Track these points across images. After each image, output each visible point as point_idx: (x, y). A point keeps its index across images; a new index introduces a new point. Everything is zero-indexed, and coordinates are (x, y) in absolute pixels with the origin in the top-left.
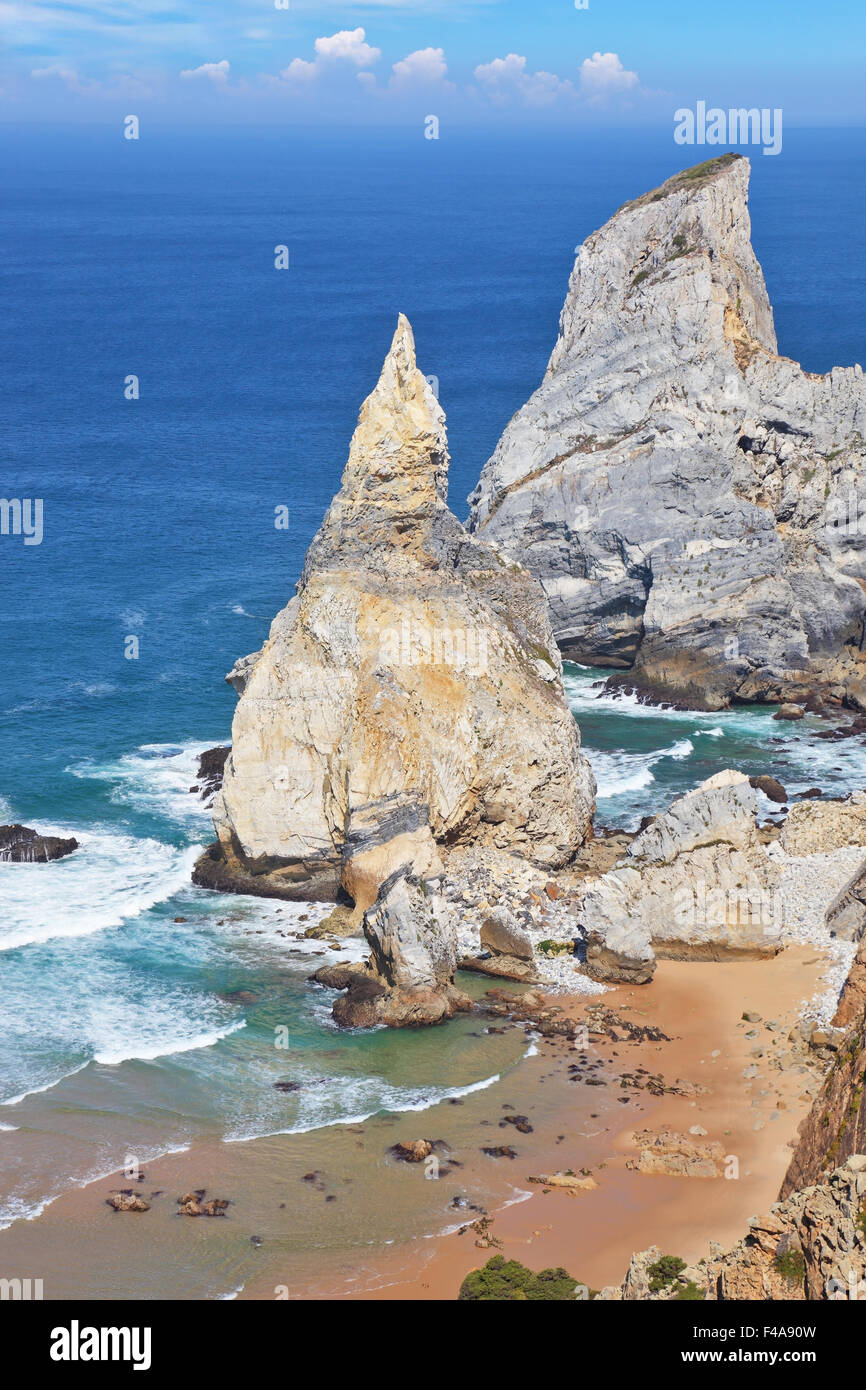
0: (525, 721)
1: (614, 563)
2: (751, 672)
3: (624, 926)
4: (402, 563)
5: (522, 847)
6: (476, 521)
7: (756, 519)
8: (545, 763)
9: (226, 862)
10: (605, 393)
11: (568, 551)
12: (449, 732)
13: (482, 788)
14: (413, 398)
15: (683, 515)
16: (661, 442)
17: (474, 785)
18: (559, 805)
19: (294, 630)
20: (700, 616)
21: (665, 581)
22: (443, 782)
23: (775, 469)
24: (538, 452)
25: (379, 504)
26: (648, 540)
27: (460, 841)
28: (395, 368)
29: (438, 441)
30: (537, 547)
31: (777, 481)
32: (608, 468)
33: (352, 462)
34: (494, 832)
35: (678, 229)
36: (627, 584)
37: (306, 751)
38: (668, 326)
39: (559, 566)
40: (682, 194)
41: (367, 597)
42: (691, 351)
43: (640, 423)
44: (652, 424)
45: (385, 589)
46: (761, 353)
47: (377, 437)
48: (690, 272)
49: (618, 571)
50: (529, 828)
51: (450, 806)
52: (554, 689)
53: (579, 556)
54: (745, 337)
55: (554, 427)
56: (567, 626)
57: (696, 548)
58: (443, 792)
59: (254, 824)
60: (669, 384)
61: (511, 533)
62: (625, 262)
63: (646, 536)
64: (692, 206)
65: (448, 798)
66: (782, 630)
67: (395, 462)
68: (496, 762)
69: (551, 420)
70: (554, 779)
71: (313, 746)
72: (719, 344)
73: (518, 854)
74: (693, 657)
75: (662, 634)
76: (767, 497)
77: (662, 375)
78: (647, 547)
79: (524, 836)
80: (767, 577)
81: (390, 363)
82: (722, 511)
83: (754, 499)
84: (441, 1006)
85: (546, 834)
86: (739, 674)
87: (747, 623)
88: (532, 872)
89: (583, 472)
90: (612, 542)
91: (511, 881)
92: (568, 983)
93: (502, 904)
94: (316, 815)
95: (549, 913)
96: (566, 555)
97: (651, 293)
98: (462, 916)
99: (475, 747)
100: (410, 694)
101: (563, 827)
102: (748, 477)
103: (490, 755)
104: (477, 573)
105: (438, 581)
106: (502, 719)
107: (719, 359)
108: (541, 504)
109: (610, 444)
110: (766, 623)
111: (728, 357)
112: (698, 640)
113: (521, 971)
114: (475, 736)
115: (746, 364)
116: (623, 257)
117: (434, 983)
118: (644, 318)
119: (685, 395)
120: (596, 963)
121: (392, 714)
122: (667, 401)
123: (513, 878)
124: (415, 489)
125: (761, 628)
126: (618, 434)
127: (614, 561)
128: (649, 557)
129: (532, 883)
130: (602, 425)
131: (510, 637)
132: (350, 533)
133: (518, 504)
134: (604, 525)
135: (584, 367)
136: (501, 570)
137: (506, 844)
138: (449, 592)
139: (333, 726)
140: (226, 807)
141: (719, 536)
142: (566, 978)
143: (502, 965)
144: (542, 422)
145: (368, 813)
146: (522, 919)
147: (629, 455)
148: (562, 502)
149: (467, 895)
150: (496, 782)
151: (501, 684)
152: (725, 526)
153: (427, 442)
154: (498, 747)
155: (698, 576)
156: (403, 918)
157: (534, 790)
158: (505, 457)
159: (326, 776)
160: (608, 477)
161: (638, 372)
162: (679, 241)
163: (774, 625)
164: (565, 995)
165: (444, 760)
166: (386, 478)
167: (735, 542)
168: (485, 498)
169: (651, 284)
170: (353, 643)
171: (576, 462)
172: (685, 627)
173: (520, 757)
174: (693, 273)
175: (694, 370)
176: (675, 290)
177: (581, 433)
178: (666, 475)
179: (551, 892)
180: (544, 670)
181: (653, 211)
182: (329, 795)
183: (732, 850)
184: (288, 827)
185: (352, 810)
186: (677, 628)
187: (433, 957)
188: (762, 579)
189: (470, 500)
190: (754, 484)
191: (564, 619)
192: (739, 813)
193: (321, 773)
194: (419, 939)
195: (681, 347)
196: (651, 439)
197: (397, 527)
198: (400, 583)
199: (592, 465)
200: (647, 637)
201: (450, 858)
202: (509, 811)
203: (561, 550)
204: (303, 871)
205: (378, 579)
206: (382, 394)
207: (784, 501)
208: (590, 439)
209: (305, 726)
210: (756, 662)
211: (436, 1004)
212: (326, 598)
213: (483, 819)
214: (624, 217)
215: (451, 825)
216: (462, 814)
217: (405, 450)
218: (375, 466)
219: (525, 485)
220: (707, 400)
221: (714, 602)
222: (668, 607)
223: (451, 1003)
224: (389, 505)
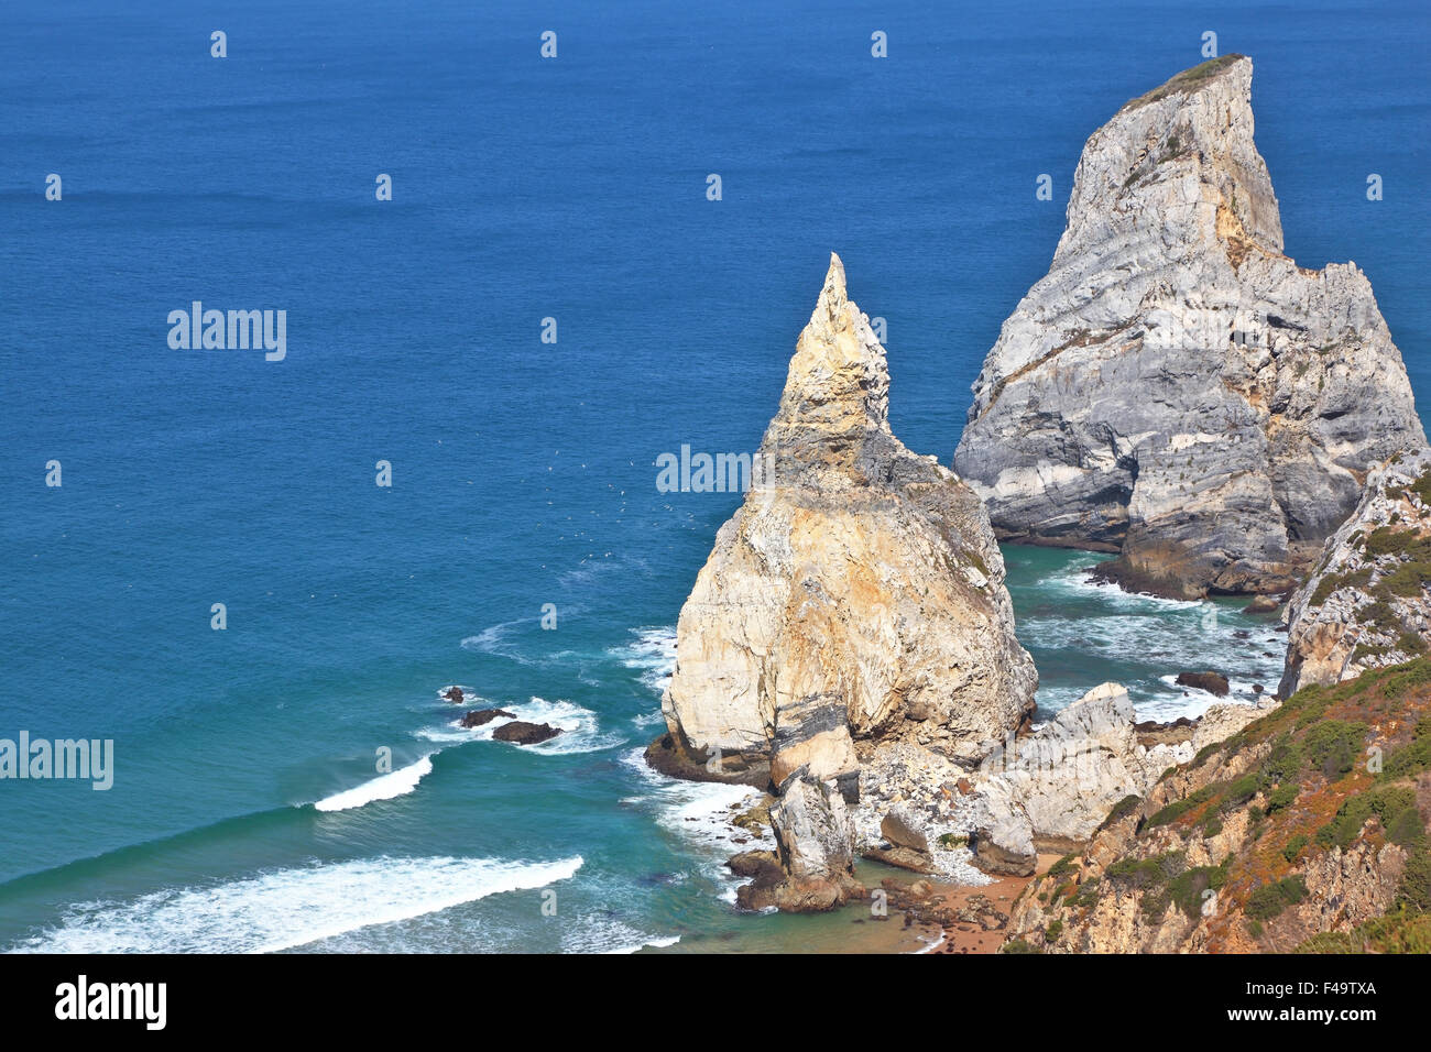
0: (946, 627)
1: (1105, 454)
2: (1228, 564)
3: (1008, 824)
4: (835, 480)
5: (943, 743)
6: (978, 408)
7: (1239, 415)
8: (965, 666)
9: (676, 751)
10: (1098, 289)
11: (1063, 440)
12: (874, 636)
13: (905, 689)
14: (844, 330)
15: (1171, 410)
16: (1151, 339)
17: (897, 686)
18: (981, 704)
19: (735, 540)
20: (1181, 508)
21: (1150, 473)
22: (868, 683)
23: (1270, 362)
24: (1035, 344)
25: (813, 426)
26: (1137, 432)
27: (887, 736)
28: (826, 303)
29: (867, 369)
30: (1033, 436)
31: (1271, 374)
32: (1100, 362)
33: (788, 389)
34: (918, 729)
35: (1172, 130)
36: (1117, 474)
37: (743, 653)
38: (1157, 227)
39: (1055, 454)
40: (1179, 97)
41: (801, 511)
42: (1179, 251)
43: (1131, 319)
44: (1141, 320)
45: (818, 504)
46: (1255, 250)
47: (811, 366)
48: (1179, 174)
49: (1109, 461)
50: (952, 726)
51: (874, 704)
52: (986, 595)
53: (1073, 446)
54: (1240, 234)
55: (1051, 321)
56: (1063, 513)
57: (1181, 442)
58: (868, 692)
59: (697, 719)
60: (1158, 282)
61: (1009, 422)
62: (1125, 160)
63: (1134, 429)
64: (1185, 110)
65: (873, 698)
66: (1261, 523)
67: (827, 388)
68: (918, 665)
69: (1048, 314)
70: (975, 681)
71: (749, 648)
72: (1209, 242)
73: (939, 751)
74: (1174, 548)
75: (1145, 525)
76: (1261, 389)
77: (1151, 274)
78: (1135, 440)
79: (946, 733)
80: (1245, 472)
81: (824, 298)
82: (1207, 406)
83: (1248, 392)
84: (833, 893)
85: (970, 731)
86: (1215, 565)
87: (1225, 517)
88: (948, 766)
89: (1077, 365)
90: (1103, 434)
91: (926, 776)
92: (958, 875)
93: (915, 798)
94: (752, 711)
95: (957, 807)
96: (1061, 444)
97: (1142, 195)
98: (877, 808)
99: (898, 652)
100: (839, 601)
101: (986, 725)
102: (1241, 370)
103: (913, 659)
104: (915, 486)
105: (868, 497)
106: (924, 626)
107: (1209, 258)
108: (1038, 395)
109: (1103, 338)
110: (1244, 517)
111: (1221, 255)
112: (1177, 532)
113: (918, 862)
114: (899, 641)
115: (1238, 261)
116: (1123, 154)
117: (826, 873)
118: (1135, 218)
119: (1174, 293)
120: (985, 856)
121: (814, 623)
122: (1155, 299)
123: (928, 773)
124: (846, 413)
125: (1238, 521)
126: (1111, 329)
127: (1106, 452)
128: (1136, 450)
129: (945, 779)
130: (1094, 320)
131: (942, 547)
132: (785, 453)
133: (1016, 394)
134: (1096, 417)
135: (1079, 264)
136: (939, 483)
137: (928, 740)
138: (878, 507)
139: (767, 630)
140: (673, 702)
141: (1203, 430)
142: (956, 870)
143: (901, 856)
144: (1038, 316)
145: (792, 712)
146: (931, 812)
147: (1120, 349)
148: (1057, 393)
149: (883, 789)
150: (918, 683)
151: (927, 592)
152: (1210, 421)
153: (856, 371)
154: (920, 651)
155: (1181, 470)
156: (798, 814)
157: (956, 690)
158: (1004, 349)
159: (761, 675)
160: (1100, 370)
161: (1129, 270)
162: (1173, 143)
163: (1252, 519)
164: (953, 885)
165: (870, 662)
166: (819, 403)
167: (1218, 437)
168: (987, 387)
169: (1142, 186)
170: (787, 554)
171: (1070, 356)
172: (1167, 519)
173: (941, 660)
174: (1182, 176)
175: (1182, 269)
176: (1164, 192)
177: (1076, 327)
178: (1154, 370)
179: (963, 787)
180: (975, 577)
181: (1152, 111)
182: (763, 693)
183: (1110, 756)
184: (726, 722)
185: (779, 709)
186: (1159, 520)
187: (827, 850)
188: (1240, 475)
189: (973, 387)
190: (1247, 377)
191: (1059, 506)
192: (1118, 723)
193: (757, 672)
194: (813, 833)
195: (1169, 247)
196: (1141, 334)
197: (831, 447)
198: (832, 499)
199: (1086, 358)
200: (1132, 527)
201: (876, 752)
202: (931, 710)
203: (1057, 439)
204: (741, 761)
205: (812, 495)
206: (815, 326)
207: (1277, 394)
208: (1084, 333)
209: (741, 630)
210: (1233, 555)
211: (827, 892)
212: (763, 513)
213: (908, 716)
214: (1124, 116)
215: (876, 722)
216: (888, 713)
217: (836, 377)
218: (809, 392)
219: (1023, 376)
220: (1196, 298)
221: (1195, 495)
222: (1151, 499)
223: (845, 892)
224: (823, 427)
